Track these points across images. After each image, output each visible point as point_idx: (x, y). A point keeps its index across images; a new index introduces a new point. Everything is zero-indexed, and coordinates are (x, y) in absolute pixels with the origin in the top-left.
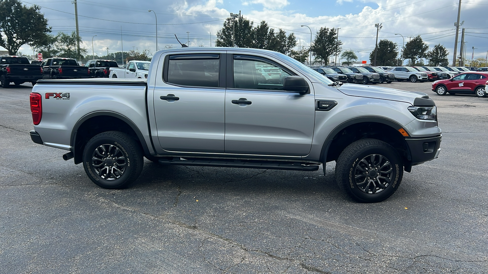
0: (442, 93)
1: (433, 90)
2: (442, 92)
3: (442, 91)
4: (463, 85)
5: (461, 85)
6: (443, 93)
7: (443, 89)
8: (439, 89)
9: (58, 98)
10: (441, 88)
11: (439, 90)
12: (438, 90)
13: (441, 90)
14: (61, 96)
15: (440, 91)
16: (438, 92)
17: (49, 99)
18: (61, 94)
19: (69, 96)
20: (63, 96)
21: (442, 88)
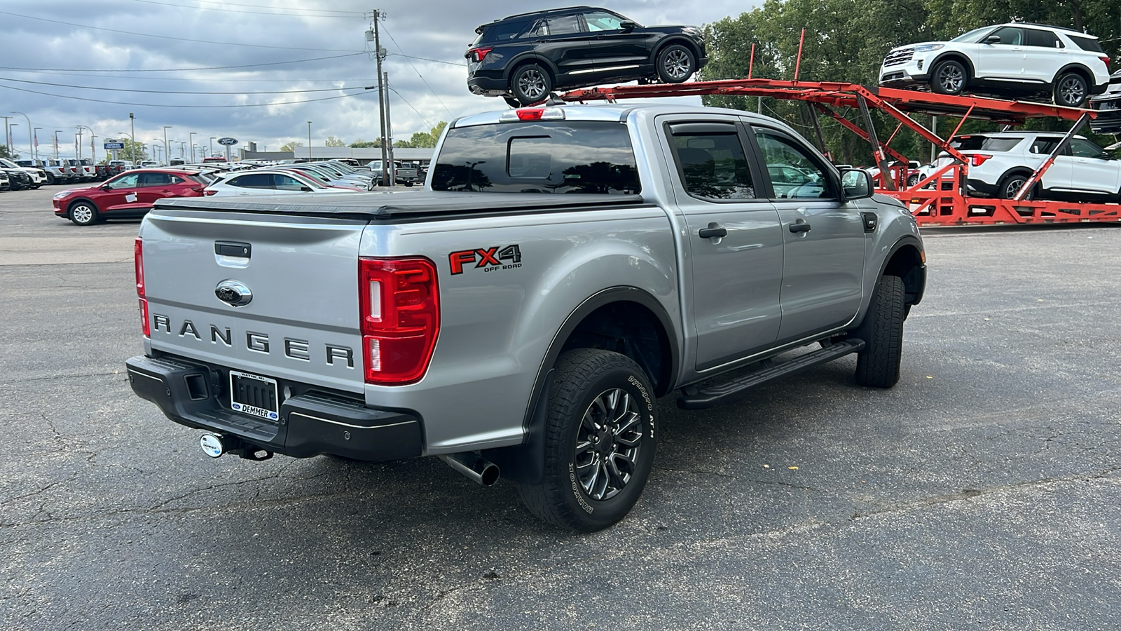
0: (85, 221)
1: (57, 213)
2: (86, 218)
3: (86, 215)
4: (136, 199)
5: (131, 198)
6: (89, 218)
7: (89, 210)
8: (77, 210)
9: (489, 265)
10: (83, 209)
11: (77, 212)
12: (75, 214)
13: (83, 214)
14: (498, 259)
15: (80, 215)
16: (76, 218)
17: (462, 273)
18: (497, 252)
19: (520, 256)
20: (503, 258)
21: (86, 208)
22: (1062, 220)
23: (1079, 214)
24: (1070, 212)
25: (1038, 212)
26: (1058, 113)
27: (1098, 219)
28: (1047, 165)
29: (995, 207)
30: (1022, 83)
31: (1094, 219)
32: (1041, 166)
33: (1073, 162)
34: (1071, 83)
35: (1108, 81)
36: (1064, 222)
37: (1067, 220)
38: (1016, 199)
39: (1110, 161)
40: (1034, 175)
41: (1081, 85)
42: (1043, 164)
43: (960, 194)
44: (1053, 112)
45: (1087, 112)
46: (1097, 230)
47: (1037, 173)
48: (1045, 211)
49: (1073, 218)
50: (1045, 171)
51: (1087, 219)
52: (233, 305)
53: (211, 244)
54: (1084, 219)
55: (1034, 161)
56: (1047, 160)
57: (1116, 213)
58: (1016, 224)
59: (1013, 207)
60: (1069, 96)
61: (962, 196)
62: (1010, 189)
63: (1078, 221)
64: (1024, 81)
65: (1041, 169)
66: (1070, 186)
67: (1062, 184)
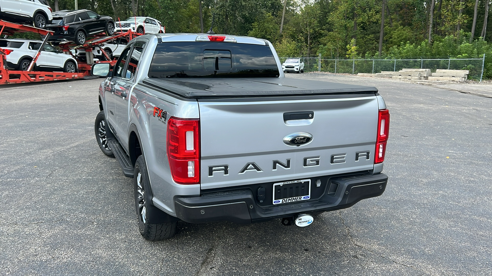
22: (47, 79)
23: (53, 77)
24: (49, 76)
25: (38, 76)
26: (38, 31)
27: (60, 79)
28: (38, 55)
29: (20, 75)
30: (21, 16)
31: (58, 79)
32: (36, 56)
33: (46, 54)
34: (40, 18)
35: (52, 19)
36: (48, 80)
37: (49, 79)
38: (28, 70)
39: (59, 54)
40: (34, 59)
41: (43, 20)
42: (37, 55)
43: (4, 68)
44: (36, 31)
45: (49, 32)
46: (60, 83)
47: (35, 59)
48: (40, 76)
49: (51, 79)
50: (38, 58)
51: (56, 79)
52: (297, 146)
53: (281, 115)
54: (55, 79)
55: (32, 53)
56: (37, 53)
57: (65, 76)
58: (30, 82)
59: (28, 74)
60: (40, 24)
61: (6, 69)
62: (24, 66)
63: (52, 80)
64: (22, 15)
65: (36, 57)
66: (47, 65)
67: (43, 64)
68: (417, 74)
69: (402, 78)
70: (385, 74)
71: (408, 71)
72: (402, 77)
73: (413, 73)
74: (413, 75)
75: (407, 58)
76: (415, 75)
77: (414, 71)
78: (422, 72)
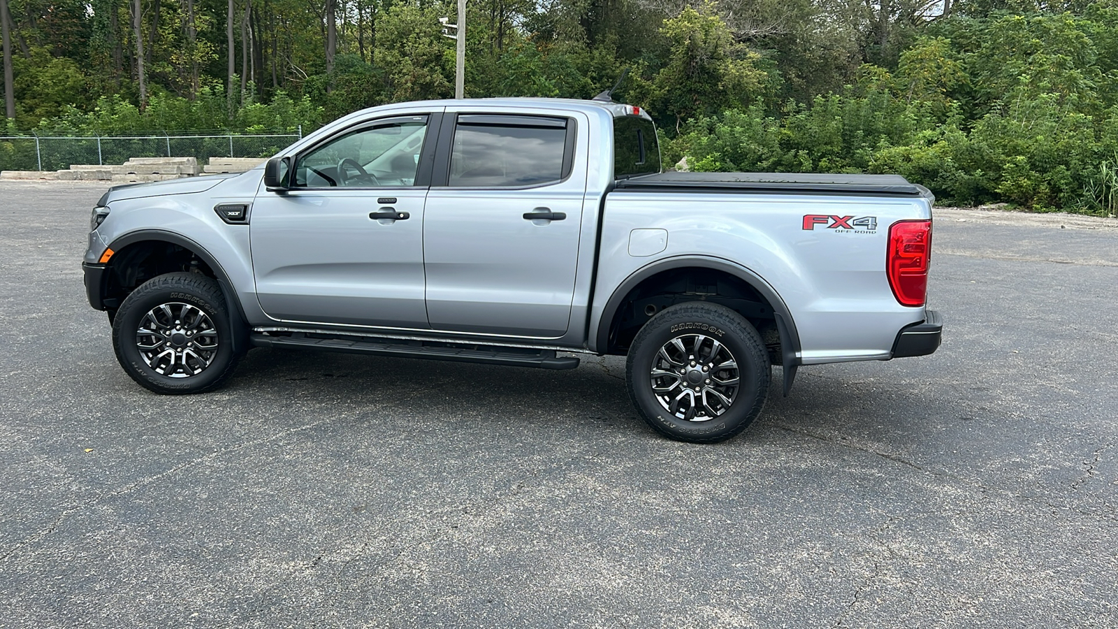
68: (174, 168)
69: (137, 180)
70: (85, 172)
71: (145, 162)
72: (138, 178)
73: (162, 168)
74: (166, 171)
75: (124, 134)
76: (169, 171)
77: (161, 162)
78: (181, 163)
